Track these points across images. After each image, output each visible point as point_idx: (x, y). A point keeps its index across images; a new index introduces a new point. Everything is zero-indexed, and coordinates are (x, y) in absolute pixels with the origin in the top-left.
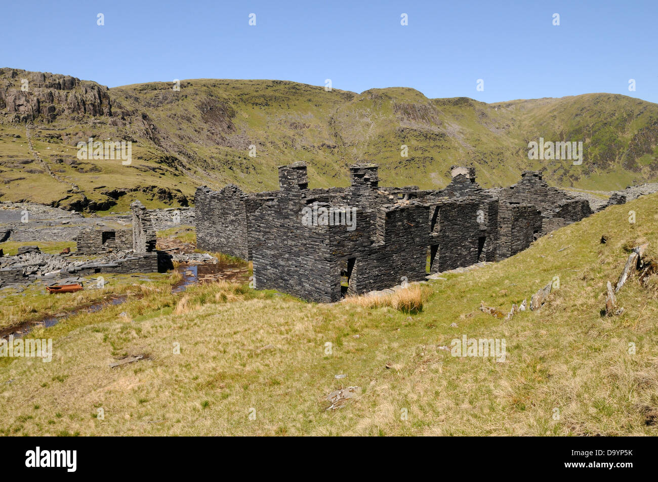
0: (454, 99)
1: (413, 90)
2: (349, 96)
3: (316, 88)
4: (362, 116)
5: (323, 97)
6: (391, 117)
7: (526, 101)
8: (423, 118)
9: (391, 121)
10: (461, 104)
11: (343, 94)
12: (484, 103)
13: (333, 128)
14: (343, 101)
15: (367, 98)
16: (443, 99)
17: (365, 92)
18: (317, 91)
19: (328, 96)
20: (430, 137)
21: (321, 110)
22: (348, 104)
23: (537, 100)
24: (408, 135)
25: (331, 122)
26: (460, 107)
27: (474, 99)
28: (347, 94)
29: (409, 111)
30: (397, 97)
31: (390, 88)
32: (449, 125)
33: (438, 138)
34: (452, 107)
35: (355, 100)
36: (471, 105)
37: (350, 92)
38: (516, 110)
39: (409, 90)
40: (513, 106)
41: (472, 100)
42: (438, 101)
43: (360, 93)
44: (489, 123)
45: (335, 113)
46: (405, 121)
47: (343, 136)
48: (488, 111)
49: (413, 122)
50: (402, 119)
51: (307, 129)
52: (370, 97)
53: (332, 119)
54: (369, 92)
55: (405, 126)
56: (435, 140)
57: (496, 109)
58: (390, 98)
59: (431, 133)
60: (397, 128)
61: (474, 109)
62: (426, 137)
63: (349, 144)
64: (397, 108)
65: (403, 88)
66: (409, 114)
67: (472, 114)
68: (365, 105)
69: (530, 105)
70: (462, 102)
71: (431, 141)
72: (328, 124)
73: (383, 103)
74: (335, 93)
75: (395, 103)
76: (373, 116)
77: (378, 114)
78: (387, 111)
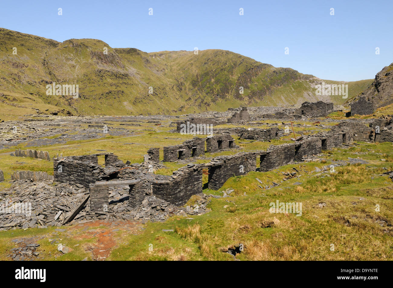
0: (127, 49)
1: (102, 41)
2: (53, 44)
3: (25, 35)
4: (68, 59)
5: (32, 43)
6: (90, 61)
7: (171, 52)
8: (112, 63)
9: (91, 64)
10: (132, 53)
11: (47, 41)
12: (146, 53)
13: (47, 68)
14: (48, 47)
15: (69, 46)
16: (120, 49)
17: (67, 41)
18: (27, 38)
19: (36, 42)
20: (119, 76)
21: (33, 53)
22: (55, 49)
23: (177, 51)
24: (104, 75)
25: (45, 63)
26: (131, 55)
27: (140, 50)
28: (50, 41)
29: (101, 57)
30: (92, 46)
31: (85, 39)
32: (129, 68)
33: (124, 77)
34: (126, 55)
35: (60, 47)
36: (138, 54)
37: (51, 40)
38: (166, 58)
39: (99, 41)
40: (164, 56)
41: (139, 50)
42: (116, 50)
43: (62, 42)
44: (152, 67)
45: (45, 56)
46: (100, 64)
47: (56, 74)
48: (149, 58)
49: (105, 65)
50: (98, 63)
51: (27, 68)
52: (72, 45)
53: (45, 61)
54: (71, 41)
55: (101, 68)
56: (122, 78)
57: (154, 57)
58: (87, 47)
59: (119, 73)
60: (96, 70)
61: (141, 57)
62: (116, 76)
63: (62, 80)
64: (94, 54)
65: (94, 40)
66: (102, 59)
67: (140, 60)
68: (69, 51)
69: (174, 56)
70: (132, 51)
71: (120, 79)
72: (42, 65)
73: (82, 50)
74: (40, 40)
75: (91, 51)
76: (77, 59)
77: (80, 59)
78: (86, 57)
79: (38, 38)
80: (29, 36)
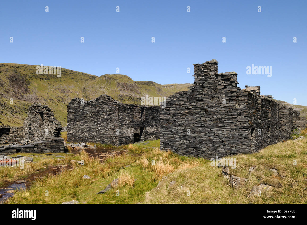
0: (146, 82)
1: (126, 76)
2: (94, 77)
3: (76, 72)
4: (101, 88)
5: (80, 77)
6: (115, 89)
7: (179, 85)
8: (132, 90)
9: (116, 91)
10: (149, 84)
11: (90, 76)
12: (160, 84)
13: (85, 93)
14: (90, 80)
15: (103, 79)
16: (141, 81)
17: (102, 76)
18: (77, 74)
19: (82, 76)
20: (135, 100)
21: (78, 84)
22: (93, 81)
23: (183, 84)
24: (124, 98)
25: (84, 90)
26: (149, 86)
27: (155, 82)
29: (124, 86)
30: (118, 79)
31: (115, 74)
32: (144, 94)
33: (139, 100)
34: (145, 86)
35: (97, 79)
36: (154, 85)
37: (94, 75)
38: (174, 88)
39: (125, 76)
40: (173, 87)
41: (154, 83)
42: (138, 82)
43: (99, 76)
44: (162, 94)
45: (86, 86)
46: (123, 91)
47: (90, 97)
48: (162, 88)
49: (126, 92)
50: (121, 90)
51: (71, 93)
52: (105, 78)
53: (85, 88)
54: (104, 76)
55: (122, 94)
56: (137, 101)
57: (165, 88)
58: (115, 79)
59: (136, 97)
60: (119, 95)
61: (155, 87)
62: (133, 99)
64: (119, 84)
65: (121, 75)
66: (124, 88)
67: (155, 89)
68: (102, 82)
69: (180, 87)
70: (150, 83)
71: (136, 101)
72: (82, 91)
73: (111, 81)
74: (86, 75)
75: (118, 82)
76: (106, 88)
77: (109, 87)
78: (114, 86)
79: (84, 74)
80: (79, 73)
